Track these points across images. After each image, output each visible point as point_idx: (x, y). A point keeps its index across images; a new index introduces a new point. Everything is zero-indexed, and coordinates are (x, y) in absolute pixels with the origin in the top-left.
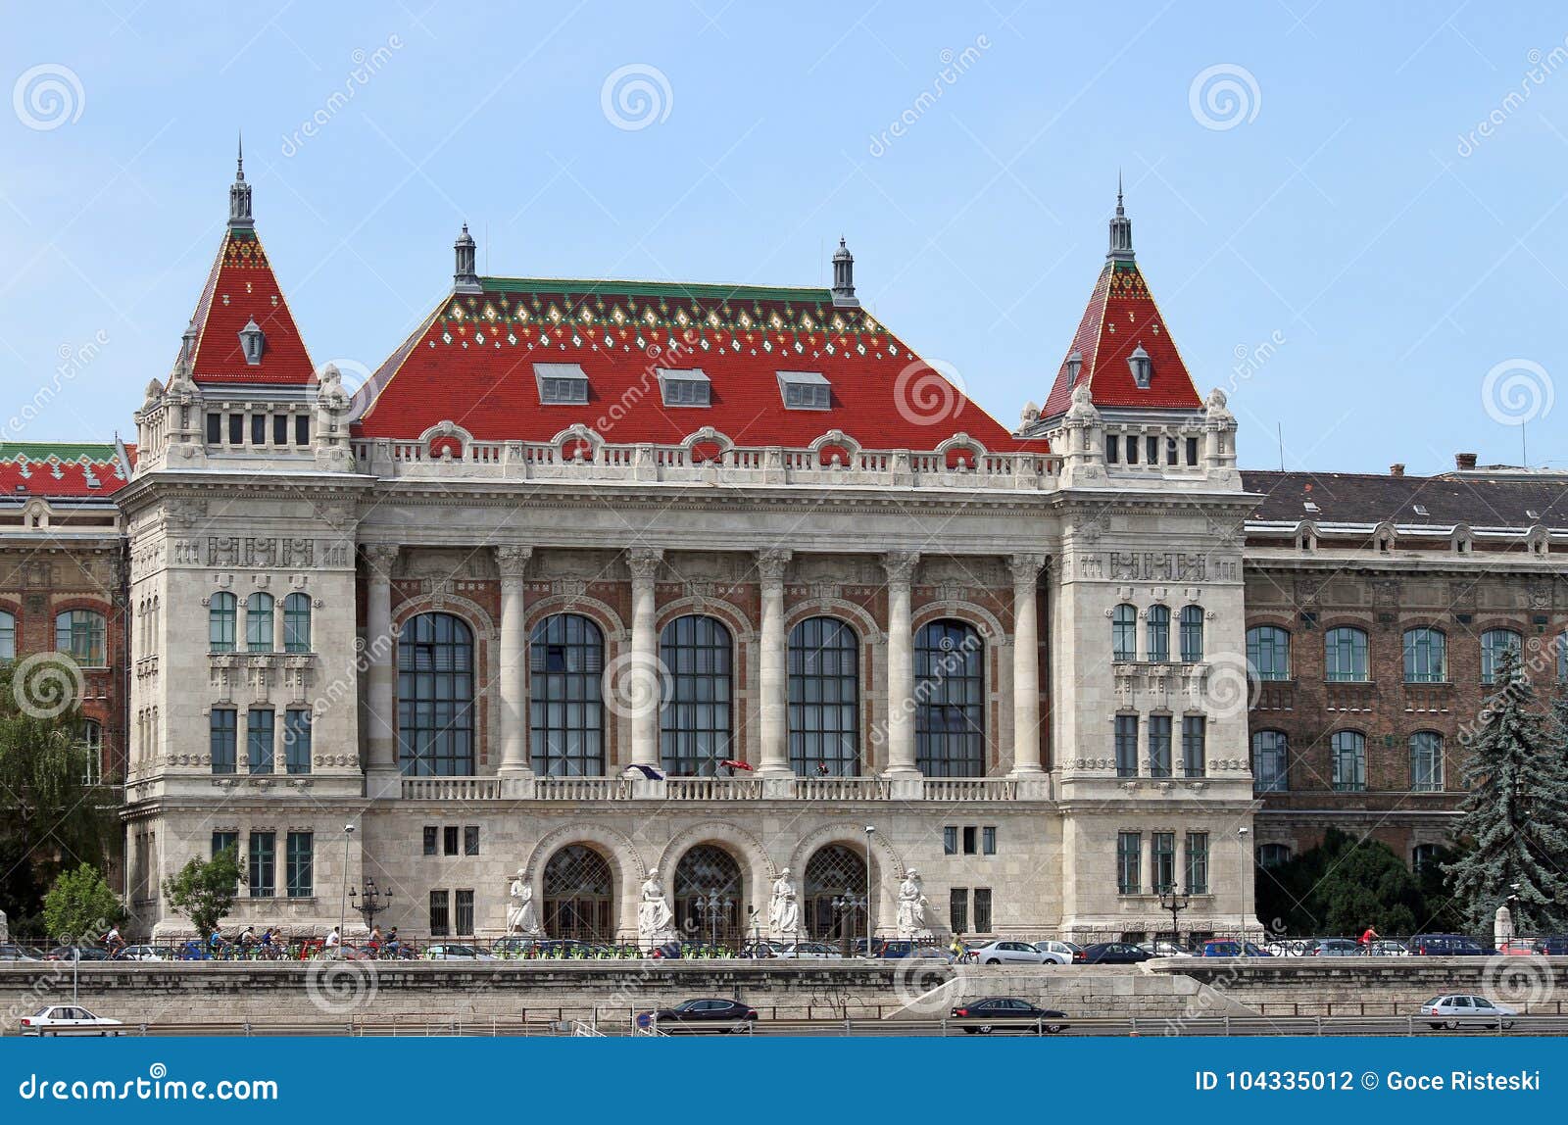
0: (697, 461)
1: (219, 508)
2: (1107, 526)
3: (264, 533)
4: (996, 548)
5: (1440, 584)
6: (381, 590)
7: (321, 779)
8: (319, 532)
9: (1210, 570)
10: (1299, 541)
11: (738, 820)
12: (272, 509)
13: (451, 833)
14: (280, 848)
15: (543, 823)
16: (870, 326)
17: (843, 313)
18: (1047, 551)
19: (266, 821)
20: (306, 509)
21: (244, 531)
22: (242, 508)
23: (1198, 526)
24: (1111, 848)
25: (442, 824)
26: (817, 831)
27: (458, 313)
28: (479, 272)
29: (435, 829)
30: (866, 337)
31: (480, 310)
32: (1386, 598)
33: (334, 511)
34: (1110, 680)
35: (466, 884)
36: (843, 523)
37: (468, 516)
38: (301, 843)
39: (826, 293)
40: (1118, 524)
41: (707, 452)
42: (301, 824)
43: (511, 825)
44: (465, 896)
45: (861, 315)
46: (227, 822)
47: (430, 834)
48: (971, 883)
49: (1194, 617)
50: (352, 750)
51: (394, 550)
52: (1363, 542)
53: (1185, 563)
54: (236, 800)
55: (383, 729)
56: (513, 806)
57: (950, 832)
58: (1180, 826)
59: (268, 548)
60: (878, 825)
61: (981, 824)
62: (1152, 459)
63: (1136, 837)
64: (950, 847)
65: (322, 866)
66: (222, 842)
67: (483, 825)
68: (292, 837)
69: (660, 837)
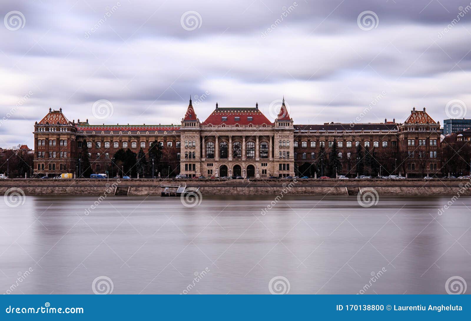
0: (236, 127)
1: (186, 133)
2: (279, 132)
3: (190, 135)
4: (268, 135)
5: (324, 137)
6: (203, 140)
7: (196, 159)
8: (196, 135)
9: (290, 137)
11: (240, 163)
12: (191, 133)
13: (210, 164)
15: (219, 163)
16: (259, 111)
17: (256, 110)
18: (273, 135)
19: (190, 163)
20: (194, 133)
21: (188, 135)
22: (188, 132)
23: (289, 132)
24: (279, 166)
25: (209, 163)
26: (248, 164)
27: (215, 112)
28: (218, 107)
30: (258, 112)
31: (218, 111)
32: (318, 138)
33: (197, 133)
34: (279, 148)
35: (212, 169)
36: (251, 133)
37: (212, 133)
38: (194, 165)
39: (255, 108)
40: (280, 132)
41: (237, 126)
42: (194, 163)
43: (216, 163)
44: (211, 170)
45: (258, 110)
46: (187, 163)
47: (208, 164)
48: (264, 169)
50: (199, 156)
51: (204, 136)
52: (315, 132)
53: (287, 136)
54: (187, 161)
55: (204, 154)
56: (216, 161)
57: (262, 164)
58: (286, 163)
59: (191, 136)
60: (255, 163)
61: (265, 163)
62: (284, 125)
63: (281, 164)
64: (262, 165)
65: (196, 167)
66: (186, 165)
67: (213, 163)
68: (193, 165)
69: (231, 165)
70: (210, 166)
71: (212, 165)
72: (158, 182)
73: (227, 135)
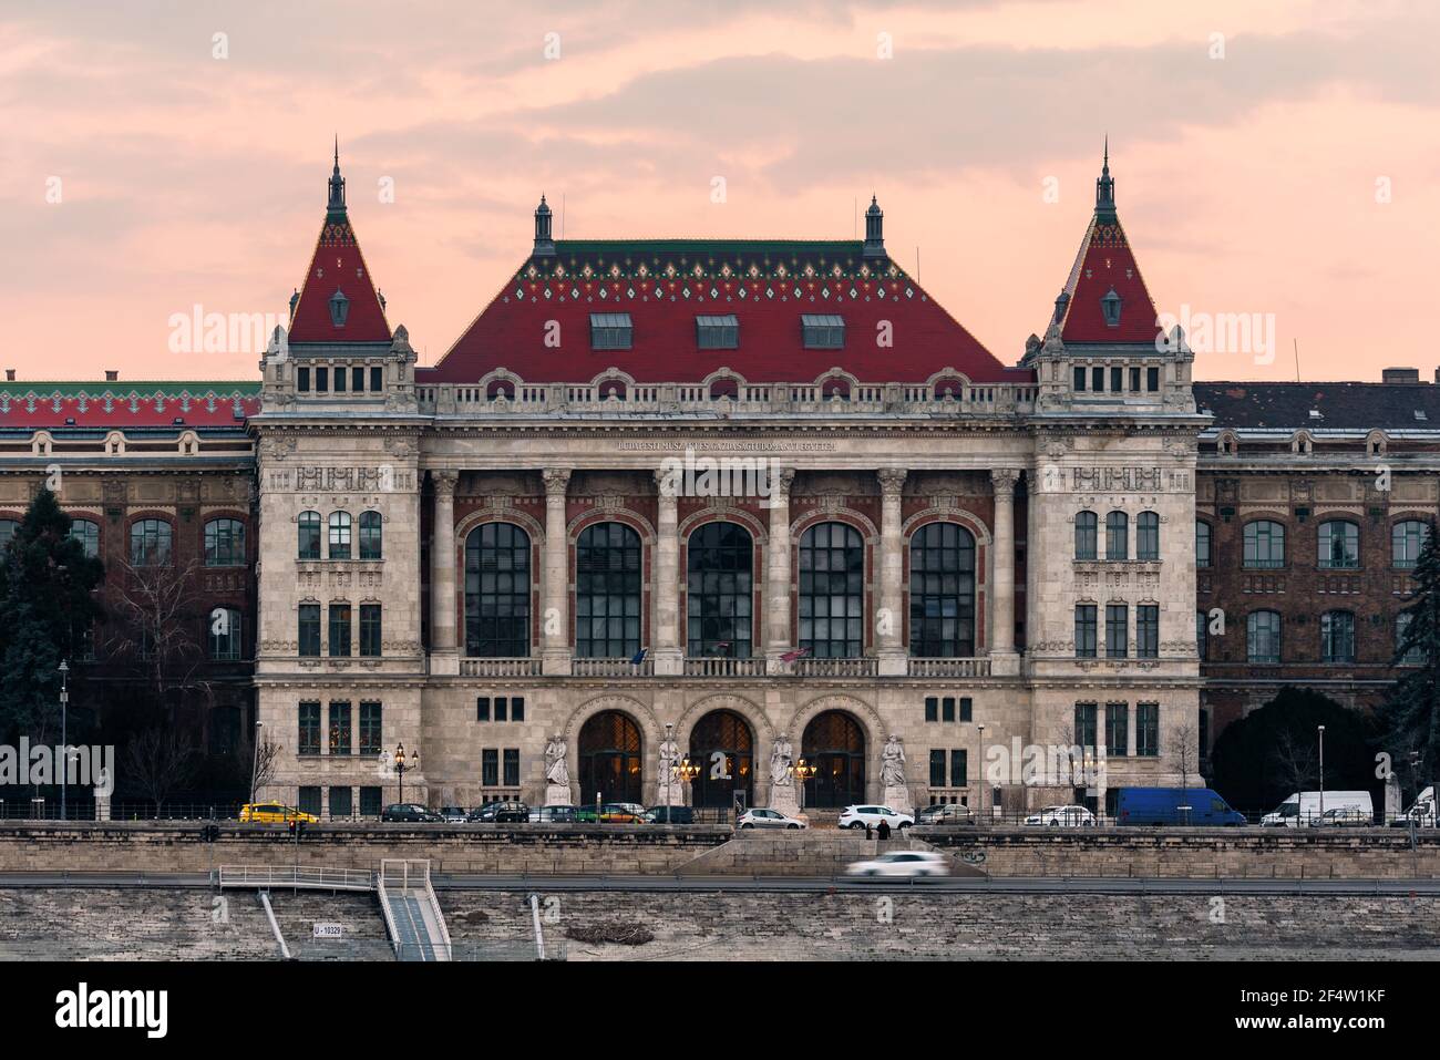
0: (714, 397)
1: (304, 444)
2: (1071, 445)
3: (342, 463)
4: (977, 464)
6: (446, 507)
7: (387, 660)
8: (388, 462)
9: (1165, 481)
10: (1295, 446)
11: (745, 693)
12: (350, 444)
13: (501, 703)
14: (355, 715)
15: (577, 694)
16: (893, 272)
17: (870, 262)
18: (1023, 466)
19: (343, 695)
20: (376, 444)
21: (326, 462)
22: (323, 444)
23: (1155, 444)
24: (1069, 718)
25: (492, 695)
26: (813, 701)
27: (532, 272)
28: (555, 237)
29: (487, 700)
30: (889, 280)
31: (552, 268)
33: (401, 445)
34: (1071, 576)
35: (513, 745)
37: (519, 446)
38: (372, 711)
39: (857, 244)
40: (1082, 443)
41: (724, 389)
42: (371, 696)
43: (550, 697)
44: (512, 755)
45: (887, 262)
46: (311, 695)
47: (483, 704)
48: (949, 745)
49: (1150, 522)
50: (415, 635)
51: (455, 475)
52: (1355, 446)
53: (1142, 475)
54: (317, 677)
55: (447, 619)
56: (554, 681)
57: (931, 704)
58: (1132, 699)
59: (346, 475)
60: (869, 697)
61: (958, 695)
62: (1117, 387)
63: (1092, 708)
64: (931, 715)
65: (388, 730)
66: (308, 711)
67: (528, 696)
68: (364, 706)
69: (677, 707)
70: (501, 716)
71: (519, 714)
72: (164, 851)
73: (639, 464)
